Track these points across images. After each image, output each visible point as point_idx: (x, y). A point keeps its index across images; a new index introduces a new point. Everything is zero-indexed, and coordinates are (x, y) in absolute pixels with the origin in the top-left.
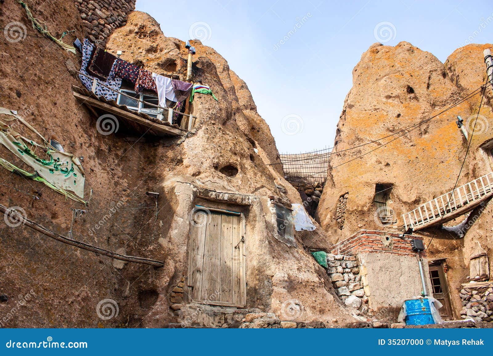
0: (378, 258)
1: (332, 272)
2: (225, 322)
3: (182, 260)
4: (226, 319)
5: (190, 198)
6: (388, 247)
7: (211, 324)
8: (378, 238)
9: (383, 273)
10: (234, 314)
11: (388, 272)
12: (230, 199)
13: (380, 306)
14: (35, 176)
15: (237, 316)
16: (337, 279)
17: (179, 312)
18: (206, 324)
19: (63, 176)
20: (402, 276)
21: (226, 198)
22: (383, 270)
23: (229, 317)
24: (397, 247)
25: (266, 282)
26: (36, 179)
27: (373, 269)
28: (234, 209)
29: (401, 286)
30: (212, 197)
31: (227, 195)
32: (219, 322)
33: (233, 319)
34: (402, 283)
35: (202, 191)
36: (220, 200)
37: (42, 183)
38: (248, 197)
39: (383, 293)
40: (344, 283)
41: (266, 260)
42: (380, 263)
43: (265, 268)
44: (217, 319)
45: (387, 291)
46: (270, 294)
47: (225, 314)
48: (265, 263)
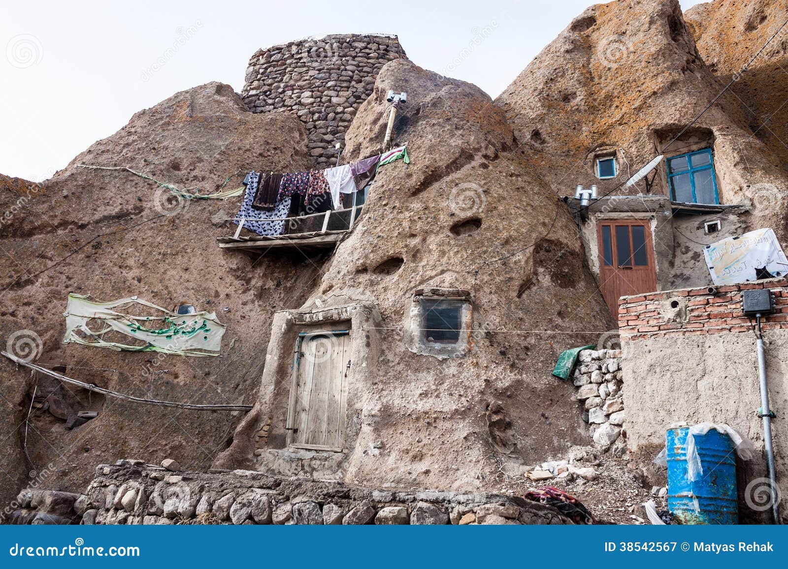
0: (646, 349)
1: (581, 384)
2: (302, 469)
3: (268, 402)
4: (303, 466)
5: (281, 329)
6: (675, 321)
7: (287, 471)
8: (651, 307)
9: (657, 376)
10: (312, 459)
11: (669, 374)
12: (325, 318)
13: (643, 442)
14: (147, 347)
15: (314, 462)
16: (587, 394)
17: (259, 458)
18: (281, 471)
19: (186, 337)
20: (707, 377)
21: (321, 318)
22: (658, 370)
23: (306, 463)
24: (698, 316)
25: (355, 419)
26: (148, 350)
27: (634, 372)
28: (339, 328)
29: (700, 400)
30: (307, 320)
31: (321, 314)
32: (296, 469)
33: (310, 465)
34: (703, 393)
35: (297, 316)
36: (315, 322)
37: (155, 351)
38: (344, 310)
39: (652, 416)
40: (598, 400)
41: (358, 389)
42: (650, 358)
43: (356, 400)
44: (294, 465)
45: (663, 413)
46: (357, 434)
47: (302, 460)
48: (356, 394)
